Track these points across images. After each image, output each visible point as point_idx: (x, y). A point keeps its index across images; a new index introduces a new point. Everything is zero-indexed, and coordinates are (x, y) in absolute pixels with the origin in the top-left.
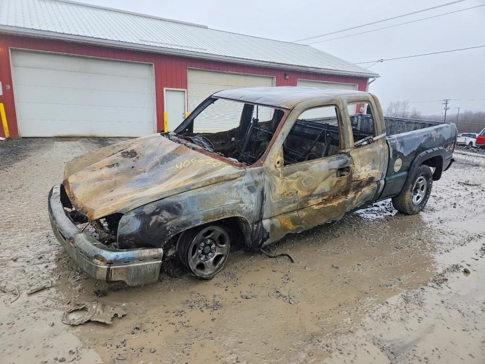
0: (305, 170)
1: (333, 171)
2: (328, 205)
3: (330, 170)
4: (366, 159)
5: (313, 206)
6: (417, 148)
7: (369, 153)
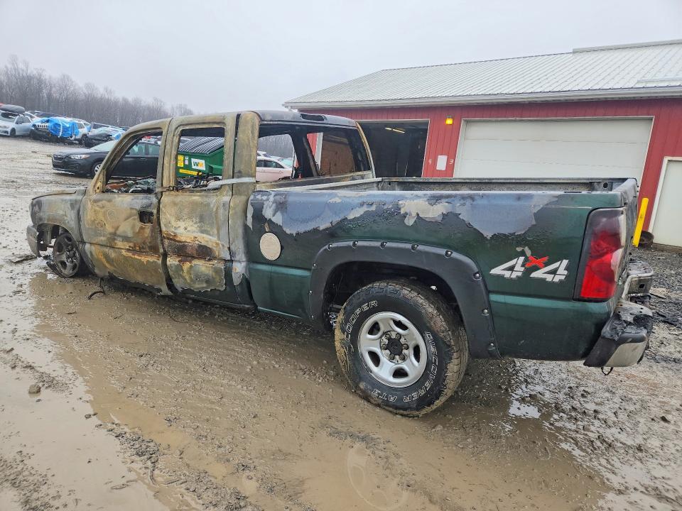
0: (110, 201)
1: (134, 212)
2: (136, 257)
3: (131, 209)
4: (186, 211)
5: (123, 251)
6: (328, 225)
7: (194, 204)
